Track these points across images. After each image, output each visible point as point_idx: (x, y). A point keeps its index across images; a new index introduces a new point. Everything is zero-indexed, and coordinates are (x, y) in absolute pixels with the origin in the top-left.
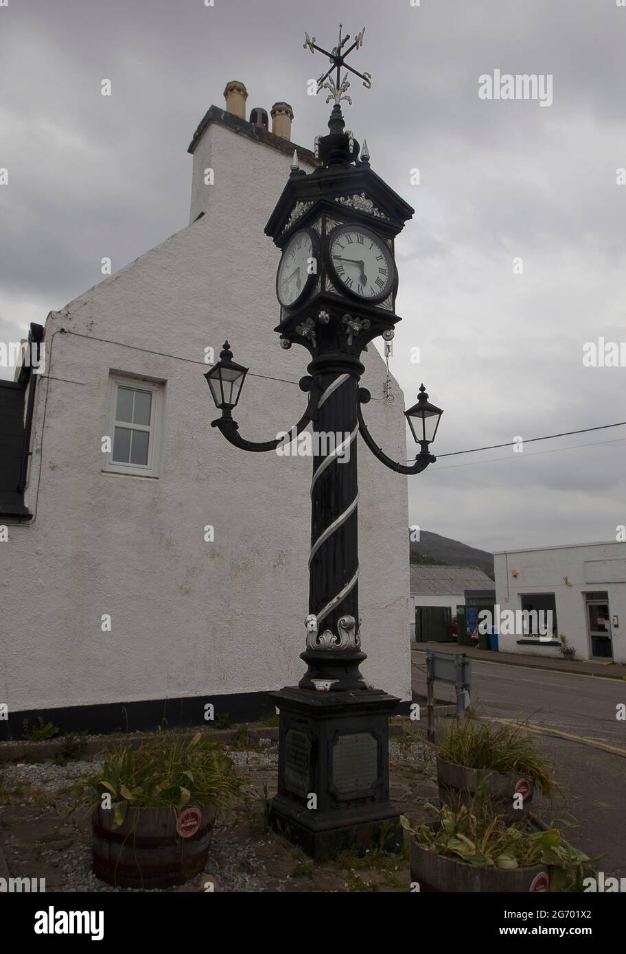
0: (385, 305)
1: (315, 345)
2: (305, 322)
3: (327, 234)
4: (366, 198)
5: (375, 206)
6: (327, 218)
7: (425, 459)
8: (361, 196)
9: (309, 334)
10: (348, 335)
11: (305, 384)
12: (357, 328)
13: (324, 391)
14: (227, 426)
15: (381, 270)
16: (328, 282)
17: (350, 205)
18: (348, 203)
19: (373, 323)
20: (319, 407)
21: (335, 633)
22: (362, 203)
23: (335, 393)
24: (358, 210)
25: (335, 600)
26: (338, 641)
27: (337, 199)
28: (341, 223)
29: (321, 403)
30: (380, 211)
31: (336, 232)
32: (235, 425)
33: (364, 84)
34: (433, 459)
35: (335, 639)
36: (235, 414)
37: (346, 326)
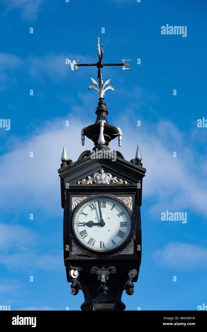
30: (118, 178)
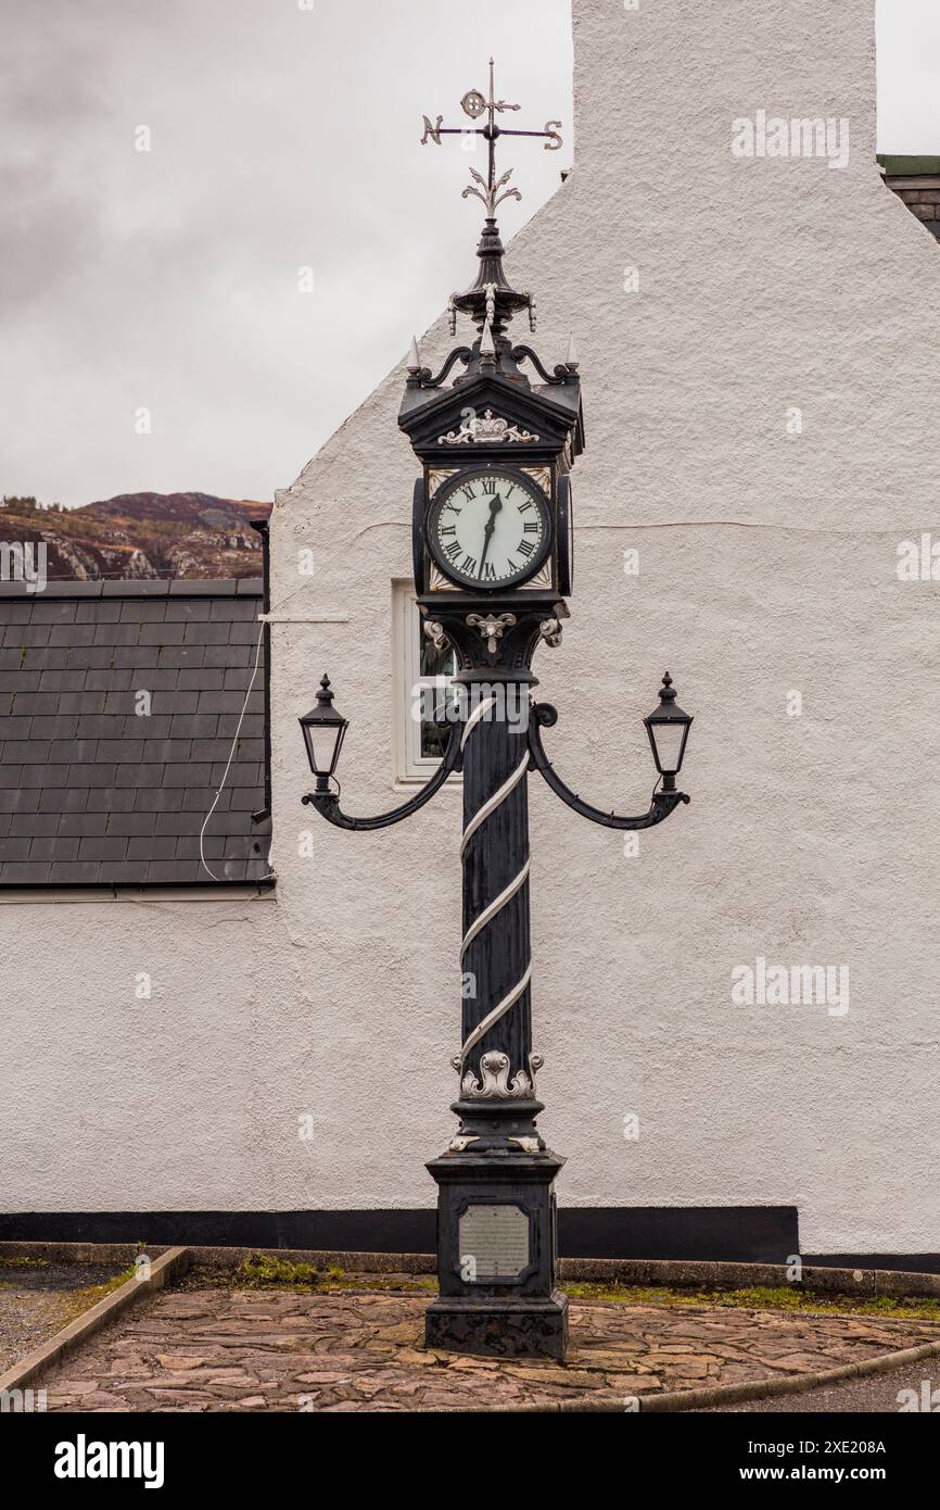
3: (431, 497)
6: (431, 471)
7: (667, 800)
8: (485, 418)
12: (491, 630)
15: (528, 528)
17: (467, 441)
19: (518, 616)
24: (479, 443)
27: (440, 441)
34: (686, 799)
37: (478, 629)
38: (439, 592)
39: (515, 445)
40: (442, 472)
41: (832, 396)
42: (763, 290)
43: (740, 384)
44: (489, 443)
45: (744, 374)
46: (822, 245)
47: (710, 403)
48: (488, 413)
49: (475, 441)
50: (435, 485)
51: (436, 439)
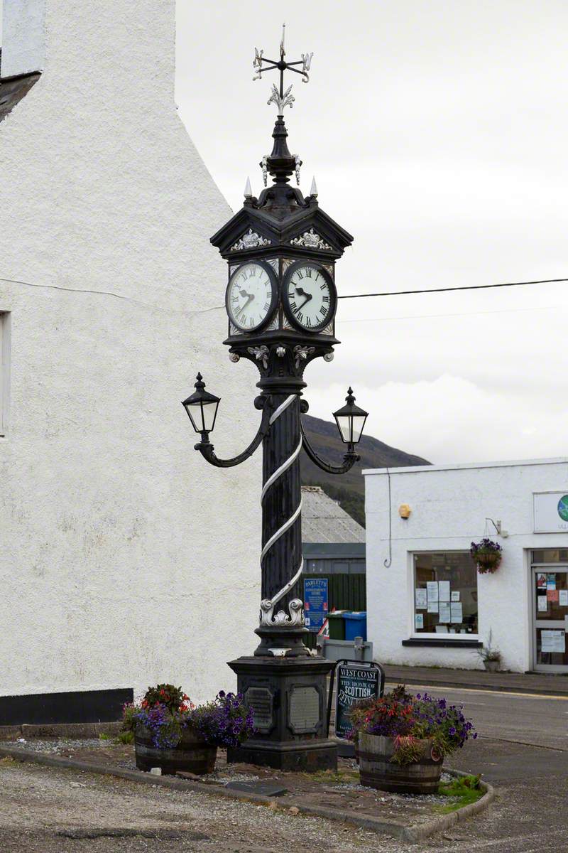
0: (327, 331)
1: (266, 366)
2: (259, 347)
4: (315, 233)
5: (321, 239)
6: (284, 260)
9: (262, 357)
10: (296, 360)
11: (259, 403)
13: (275, 410)
14: (205, 449)
16: (285, 319)
18: (300, 242)
20: (271, 423)
21: (287, 612)
22: (312, 240)
23: (285, 411)
24: (308, 247)
25: (286, 587)
26: (290, 619)
27: (292, 242)
28: (294, 261)
29: (272, 421)
31: (291, 271)
32: (212, 448)
33: (303, 80)
35: (287, 617)
36: (212, 438)
38: (286, 330)
39: (322, 251)
40: (288, 261)
41: (155, 229)
42: (127, 162)
43: (116, 214)
44: (313, 247)
45: (118, 209)
46: (152, 142)
47: (103, 223)
48: (312, 231)
49: (306, 245)
50: (285, 267)
51: (290, 241)
